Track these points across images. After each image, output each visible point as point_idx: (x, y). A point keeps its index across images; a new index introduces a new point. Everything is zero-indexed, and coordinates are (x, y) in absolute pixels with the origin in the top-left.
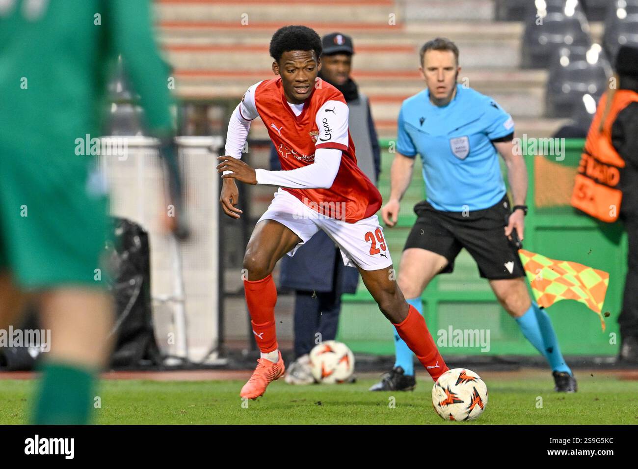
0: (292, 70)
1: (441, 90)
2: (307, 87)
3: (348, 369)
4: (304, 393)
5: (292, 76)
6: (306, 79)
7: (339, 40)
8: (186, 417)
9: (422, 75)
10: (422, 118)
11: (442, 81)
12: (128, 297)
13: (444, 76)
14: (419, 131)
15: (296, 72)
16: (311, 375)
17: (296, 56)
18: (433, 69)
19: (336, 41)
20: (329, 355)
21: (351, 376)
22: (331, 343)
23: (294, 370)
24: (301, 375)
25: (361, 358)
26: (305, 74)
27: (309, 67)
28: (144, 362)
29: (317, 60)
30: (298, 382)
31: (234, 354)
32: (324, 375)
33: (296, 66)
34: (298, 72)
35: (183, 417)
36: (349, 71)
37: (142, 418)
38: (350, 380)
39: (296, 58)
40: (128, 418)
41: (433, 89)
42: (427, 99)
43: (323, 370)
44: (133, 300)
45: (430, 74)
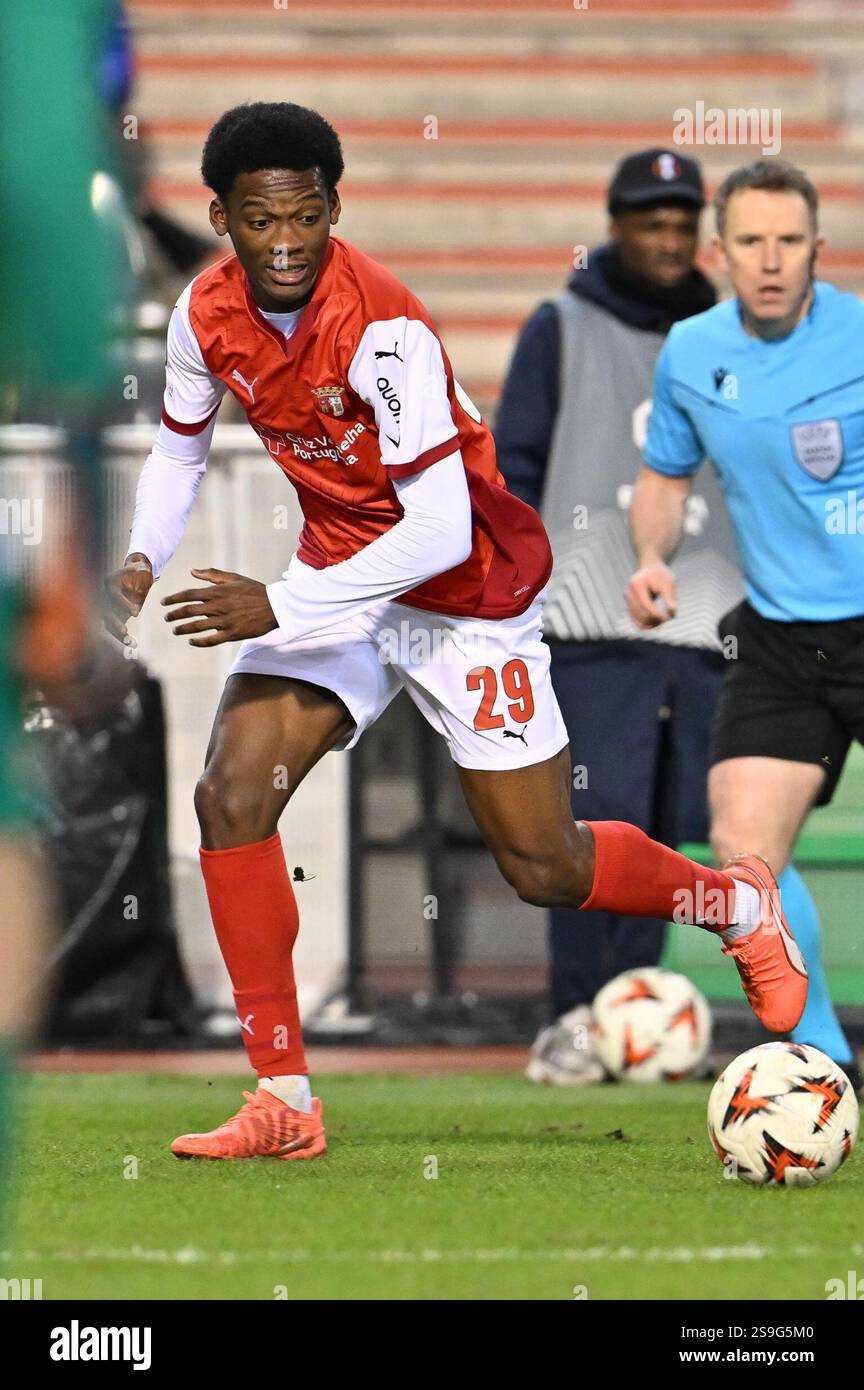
0: (262, 223)
1: (769, 296)
2: (303, 267)
3: (695, 1045)
4: (579, 1108)
5: (260, 238)
6: (299, 244)
7: (666, 168)
8: (264, 1172)
9: (721, 258)
10: (721, 371)
11: (776, 271)
12: (109, 853)
13: (779, 257)
14: (712, 403)
15: (271, 228)
16: (596, 1058)
17: (271, 183)
18: (750, 240)
19: (658, 171)
20: (643, 1007)
21: (702, 1063)
22: (649, 975)
23: (549, 1048)
24: (570, 1059)
25: (728, 1013)
26: (295, 231)
27: (308, 213)
28: (151, 1027)
29: (329, 196)
30: (561, 1078)
31: (392, 1005)
32: (630, 1060)
33: (271, 210)
34: (278, 229)
35: (255, 1171)
36: (692, 250)
37: (146, 1174)
38: (700, 1072)
39: (274, 188)
40: (107, 1176)
41: (749, 291)
42: (735, 321)
43: (628, 1046)
44: (121, 861)
45: (742, 253)
